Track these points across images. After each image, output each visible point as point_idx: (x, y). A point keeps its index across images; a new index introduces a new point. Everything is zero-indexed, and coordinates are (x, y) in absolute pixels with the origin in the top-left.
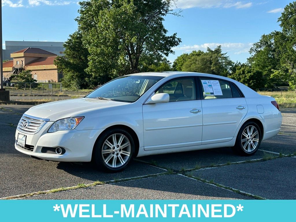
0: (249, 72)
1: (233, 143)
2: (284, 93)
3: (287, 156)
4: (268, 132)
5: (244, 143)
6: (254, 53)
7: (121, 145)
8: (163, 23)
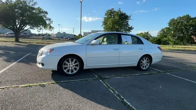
0: (157, 39)
1: (136, 65)
2: (168, 46)
3: (163, 72)
4: (154, 61)
5: (142, 65)
6: (159, 34)
7: (74, 64)
8: (128, 23)
